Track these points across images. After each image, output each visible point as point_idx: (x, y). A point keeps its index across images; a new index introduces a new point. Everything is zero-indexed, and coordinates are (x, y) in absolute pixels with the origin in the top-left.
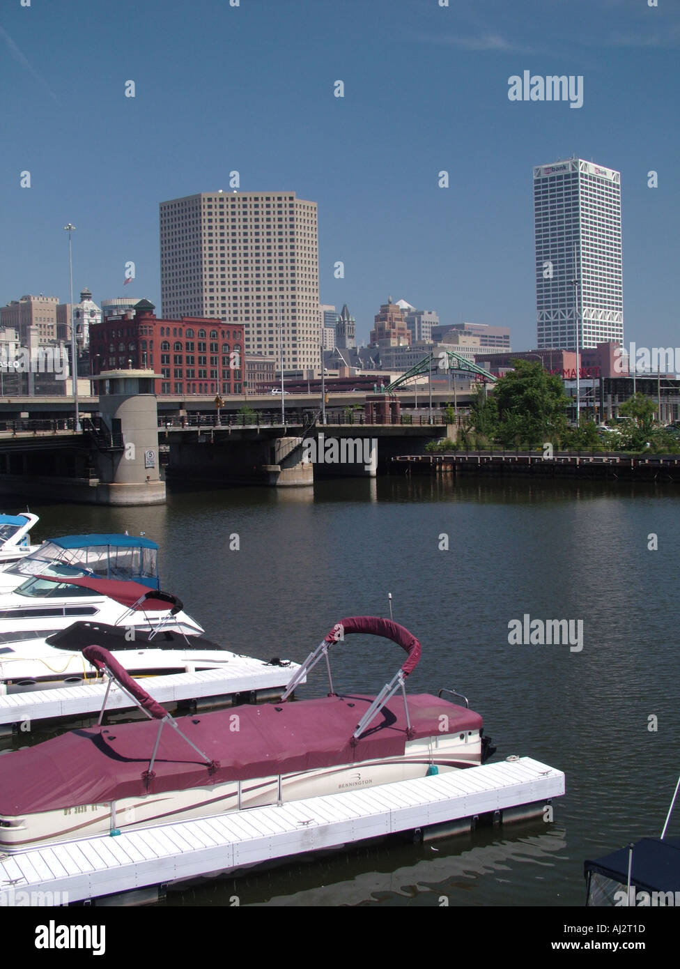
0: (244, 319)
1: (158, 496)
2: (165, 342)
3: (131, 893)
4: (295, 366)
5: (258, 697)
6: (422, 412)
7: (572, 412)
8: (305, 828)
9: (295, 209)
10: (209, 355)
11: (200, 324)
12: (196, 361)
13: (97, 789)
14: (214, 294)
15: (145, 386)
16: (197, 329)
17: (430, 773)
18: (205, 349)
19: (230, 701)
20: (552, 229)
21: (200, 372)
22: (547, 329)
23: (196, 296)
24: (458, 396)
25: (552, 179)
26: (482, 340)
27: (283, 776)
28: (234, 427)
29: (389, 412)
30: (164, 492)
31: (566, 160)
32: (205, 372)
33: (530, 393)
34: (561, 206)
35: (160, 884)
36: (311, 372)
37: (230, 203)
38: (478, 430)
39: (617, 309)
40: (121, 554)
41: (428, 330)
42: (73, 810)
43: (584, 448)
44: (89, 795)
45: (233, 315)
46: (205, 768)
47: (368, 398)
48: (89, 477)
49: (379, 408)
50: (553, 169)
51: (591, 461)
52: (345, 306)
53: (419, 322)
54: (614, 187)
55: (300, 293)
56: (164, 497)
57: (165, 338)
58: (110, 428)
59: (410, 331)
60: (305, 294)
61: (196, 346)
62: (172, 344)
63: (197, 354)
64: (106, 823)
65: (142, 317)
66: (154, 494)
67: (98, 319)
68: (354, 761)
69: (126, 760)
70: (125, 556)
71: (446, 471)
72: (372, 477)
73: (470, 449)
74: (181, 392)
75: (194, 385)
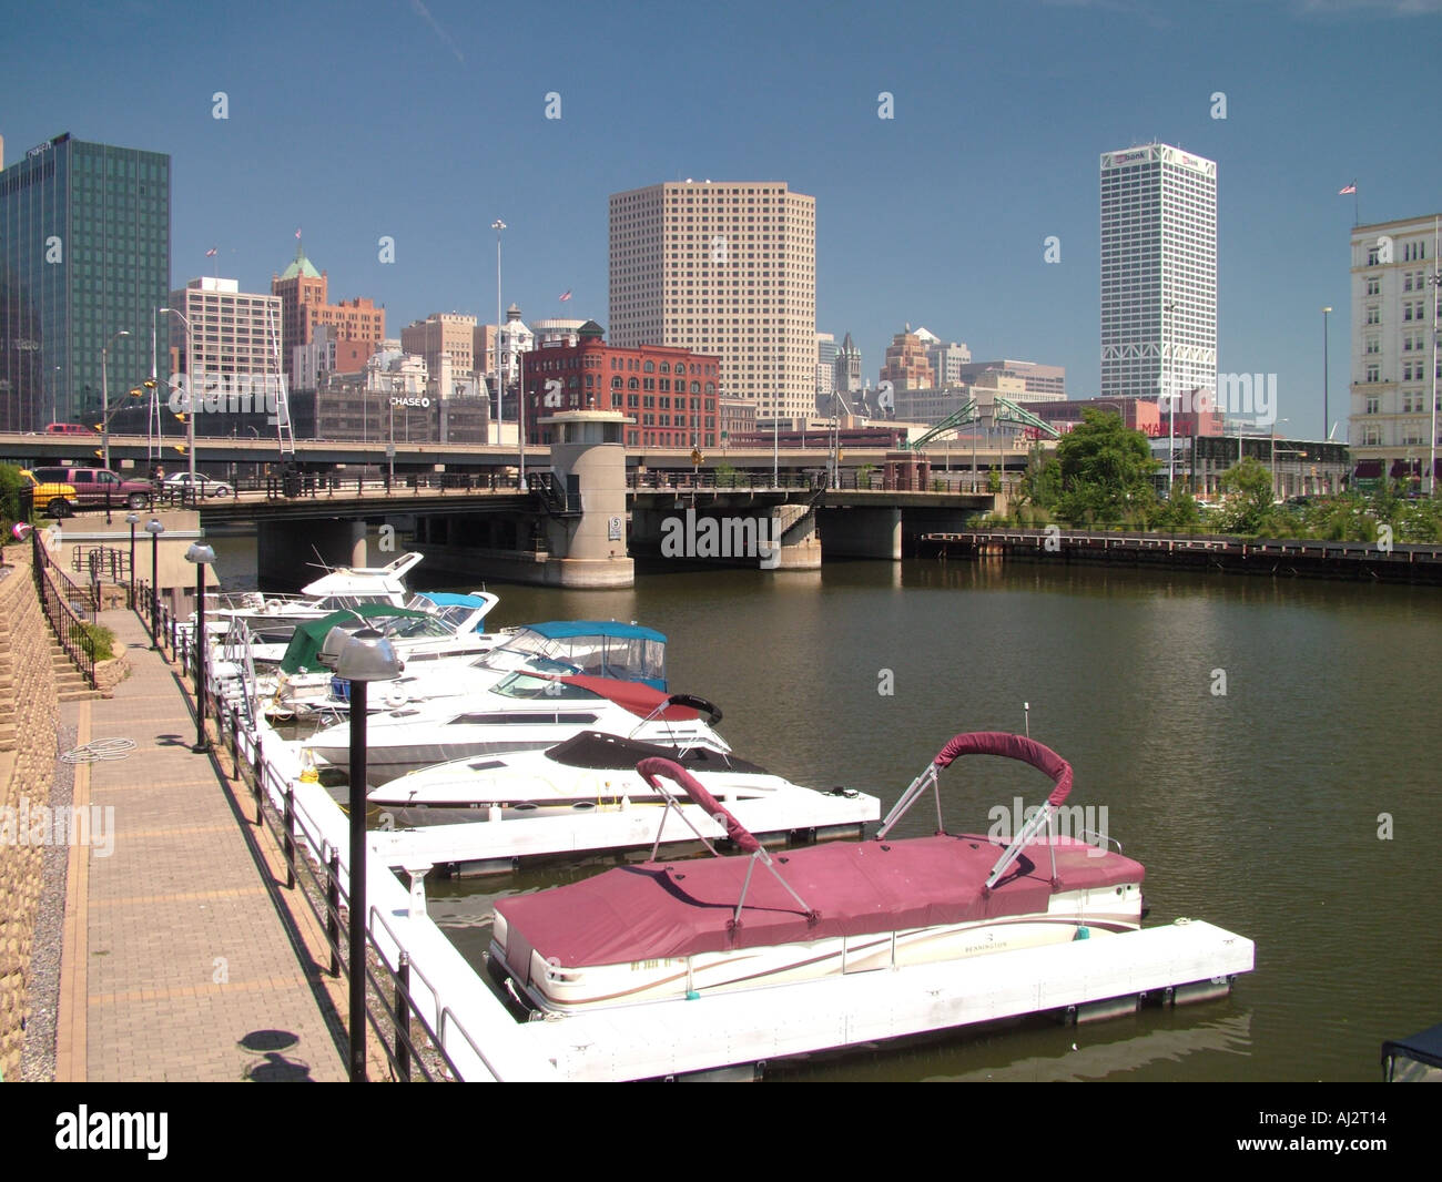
0: (716, 349)
1: (625, 576)
2: (618, 377)
3: (721, 1071)
4: (781, 413)
5: (819, 837)
6: (959, 476)
7: (1159, 482)
8: (934, 1000)
9: (785, 206)
10: (673, 396)
11: (661, 354)
12: (657, 403)
13: (672, 939)
14: (678, 316)
15: (611, 432)
16: (659, 361)
17: (1078, 936)
18: (668, 388)
19: (783, 840)
20: (1124, 238)
21: (661, 418)
22: (1114, 371)
23: (655, 318)
24: (1006, 457)
25: (1126, 170)
26: (1027, 384)
27: (897, 933)
28: (721, 490)
29: (916, 474)
30: (633, 572)
31: (1143, 145)
32: (667, 418)
33: (1105, 454)
34: (1137, 207)
35: (756, 1062)
36: (802, 422)
37: (701, 197)
38: (1036, 502)
39: (1208, 345)
40: (614, 647)
41: (955, 369)
42: (642, 964)
43: (1178, 529)
44: (662, 946)
45: (701, 345)
46: (804, 919)
47: (889, 457)
48: (534, 550)
49: (903, 469)
50: (1127, 157)
51: (1188, 546)
52: (848, 335)
53: (944, 358)
54: (1208, 182)
55: (790, 317)
56: (632, 578)
57: (617, 372)
58: (565, 487)
59: (932, 370)
60: (796, 318)
61: (657, 384)
62: (626, 380)
63: (657, 394)
64: (681, 984)
65: (589, 344)
66: (619, 573)
67: (528, 346)
68: (986, 917)
69: (703, 905)
70: (619, 651)
71: (992, 555)
72: (895, 560)
73: (1027, 527)
74: (636, 443)
75: (653, 434)
